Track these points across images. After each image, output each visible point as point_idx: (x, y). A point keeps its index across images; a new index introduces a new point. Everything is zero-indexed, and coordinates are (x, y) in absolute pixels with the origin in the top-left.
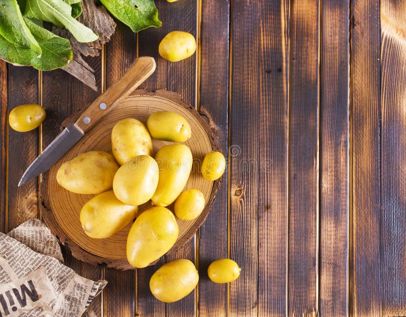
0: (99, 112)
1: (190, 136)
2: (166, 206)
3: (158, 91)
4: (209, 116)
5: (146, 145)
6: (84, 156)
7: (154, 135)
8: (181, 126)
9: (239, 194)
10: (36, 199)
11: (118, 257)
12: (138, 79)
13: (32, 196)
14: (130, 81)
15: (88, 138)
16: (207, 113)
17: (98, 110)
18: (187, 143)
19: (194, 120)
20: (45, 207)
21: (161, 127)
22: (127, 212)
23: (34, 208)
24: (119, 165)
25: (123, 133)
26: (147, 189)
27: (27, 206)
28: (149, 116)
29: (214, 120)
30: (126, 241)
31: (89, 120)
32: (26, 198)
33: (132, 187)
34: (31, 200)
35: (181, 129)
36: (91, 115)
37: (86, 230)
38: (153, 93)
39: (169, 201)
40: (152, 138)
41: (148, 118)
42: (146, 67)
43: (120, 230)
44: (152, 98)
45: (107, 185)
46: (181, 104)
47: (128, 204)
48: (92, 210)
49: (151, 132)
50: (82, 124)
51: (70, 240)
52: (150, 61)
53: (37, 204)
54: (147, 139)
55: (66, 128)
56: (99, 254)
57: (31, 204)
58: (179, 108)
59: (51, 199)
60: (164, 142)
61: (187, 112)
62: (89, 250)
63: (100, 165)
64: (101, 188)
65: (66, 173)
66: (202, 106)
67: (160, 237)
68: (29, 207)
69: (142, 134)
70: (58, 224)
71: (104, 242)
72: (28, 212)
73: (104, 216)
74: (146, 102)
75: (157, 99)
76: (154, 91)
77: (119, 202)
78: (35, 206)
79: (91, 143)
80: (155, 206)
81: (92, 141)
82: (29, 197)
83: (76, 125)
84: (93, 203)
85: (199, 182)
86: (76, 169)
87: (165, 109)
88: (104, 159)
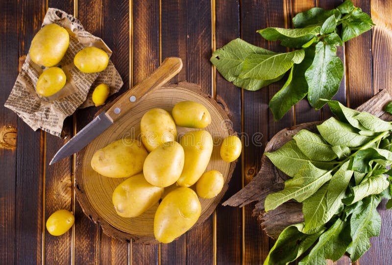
0: (128, 103)
1: (210, 123)
2: (189, 186)
3: (180, 83)
4: (224, 103)
5: (172, 131)
6: (116, 143)
7: (178, 122)
8: (203, 114)
9: (251, 173)
10: (70, 182)
11: (144, 233)
12: (165, 76)
13: (66, 180)
14: (159, 78)
15: (119, 127)
16: (222, 101)
17: (128, 102)
18: (207, 129)
19: (213, 108)
20: (80, 190)
21: (184, 115)
22: (155, 193)
23: (69, 191)
24: (148, 152)
25: (152, 122)
26: (174, 172)
27: (63, 189)
28: (174, 105)
29: (228, 107)
30: (154, 219)
31: (119, 110)
32: (62, 182)
33: (161, 171)
34: (65, 184)
35: (203, 117)
36: (122, 106)
37: (118, 210)
38: (176, 85)
39: (193, 182)
40: (177, 125)
41: (173, 107)
42: (174, 66)
43: (148, 209)
44: (175, 90)
45: (137, 169)
46: (200, 94)
47: (157, 186)
48: (124, 192)
49: (176, 120)
50: (112, 114)
51: (102, 219)
52: (178, 61)
53: (72, 187)
54: (172, 126)
55: (98, 116)
56: (127, 231)
57: (66, 186)
58: (199, 97)
59: (85, 182)
60: (187, 129)
61: (206, 101)
62: (118, 227)
63: (131, 151)
64: (132, 172)
65: (100, 159)
66: (218, 95)
67: (185, 215)
68: (64, 189)
69: (168, 122)
70: (91, 205)
71: (133, 220)
72: (63, 194)
73: (135, 198)
74: (171, 93)
75: (180, 91)
76: (177, 83)
77: (149, 185)
78: (69, 189)
79: (121, 131)
80: (180, 187)
81: (122, 130)
82: (64, 181)
83: (107, 114)
84: (125, 186)
85: (218, 163)
86: (110, 156)
87: (187, 99)
88: (135, 146)
